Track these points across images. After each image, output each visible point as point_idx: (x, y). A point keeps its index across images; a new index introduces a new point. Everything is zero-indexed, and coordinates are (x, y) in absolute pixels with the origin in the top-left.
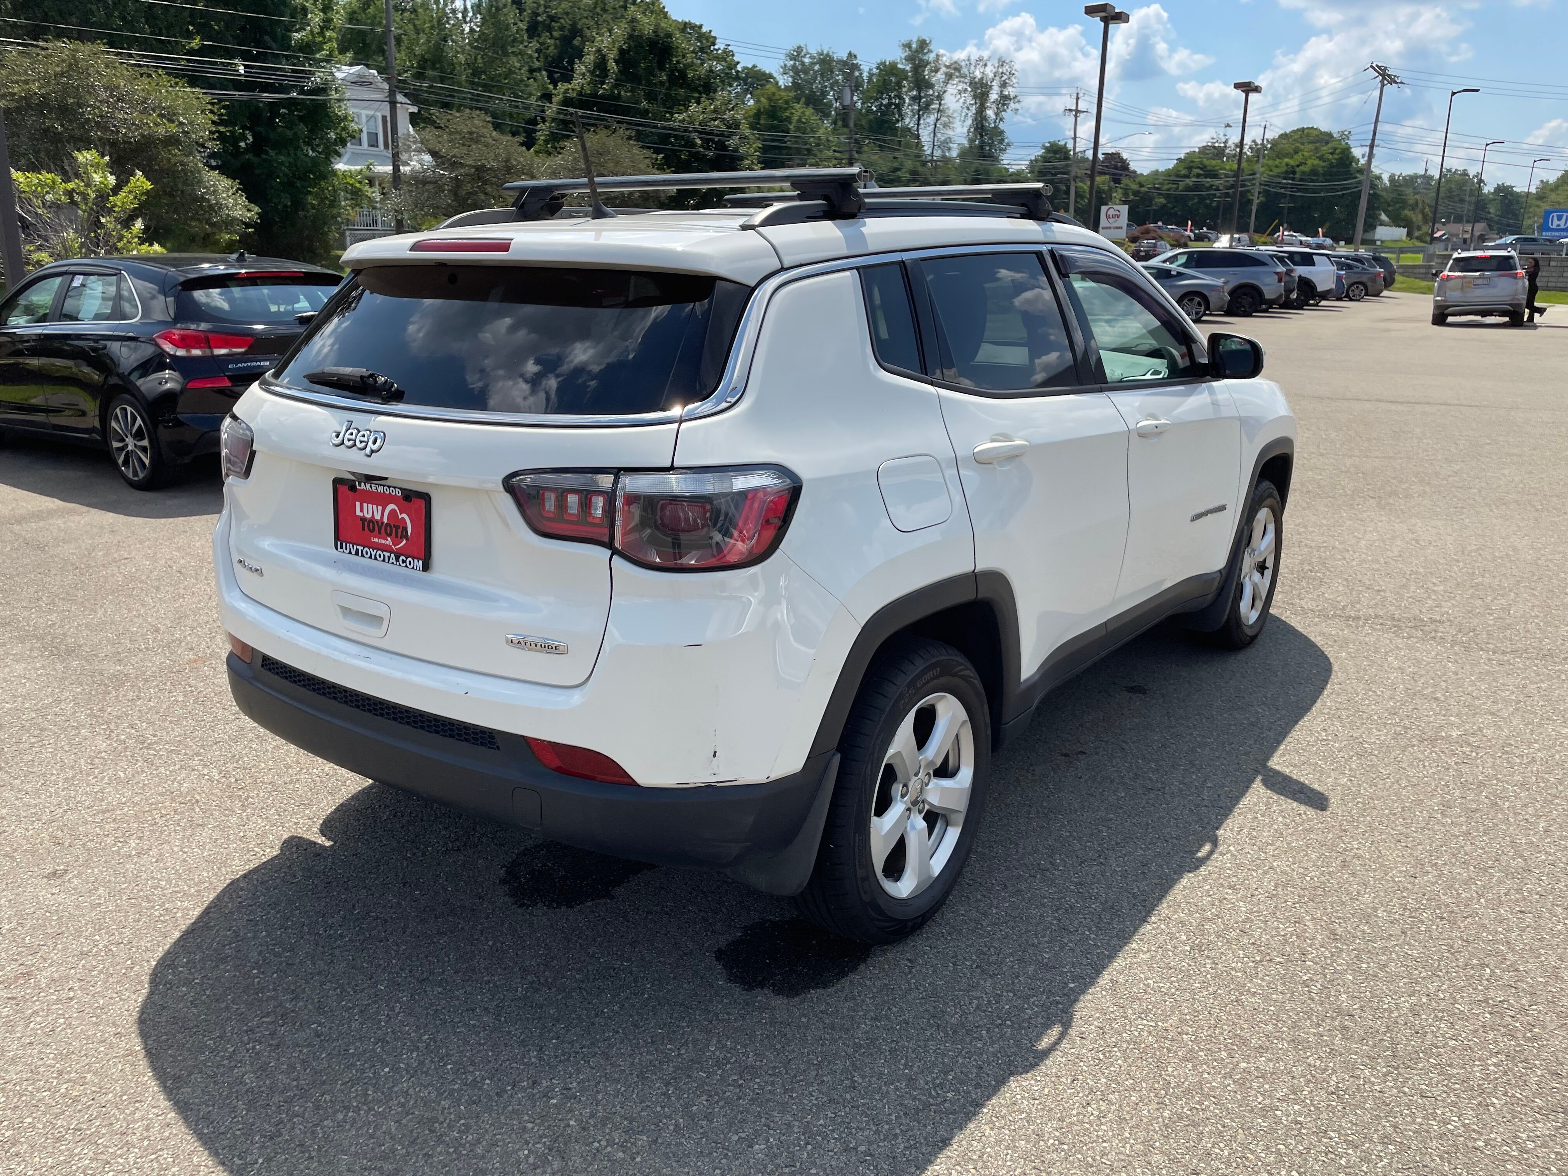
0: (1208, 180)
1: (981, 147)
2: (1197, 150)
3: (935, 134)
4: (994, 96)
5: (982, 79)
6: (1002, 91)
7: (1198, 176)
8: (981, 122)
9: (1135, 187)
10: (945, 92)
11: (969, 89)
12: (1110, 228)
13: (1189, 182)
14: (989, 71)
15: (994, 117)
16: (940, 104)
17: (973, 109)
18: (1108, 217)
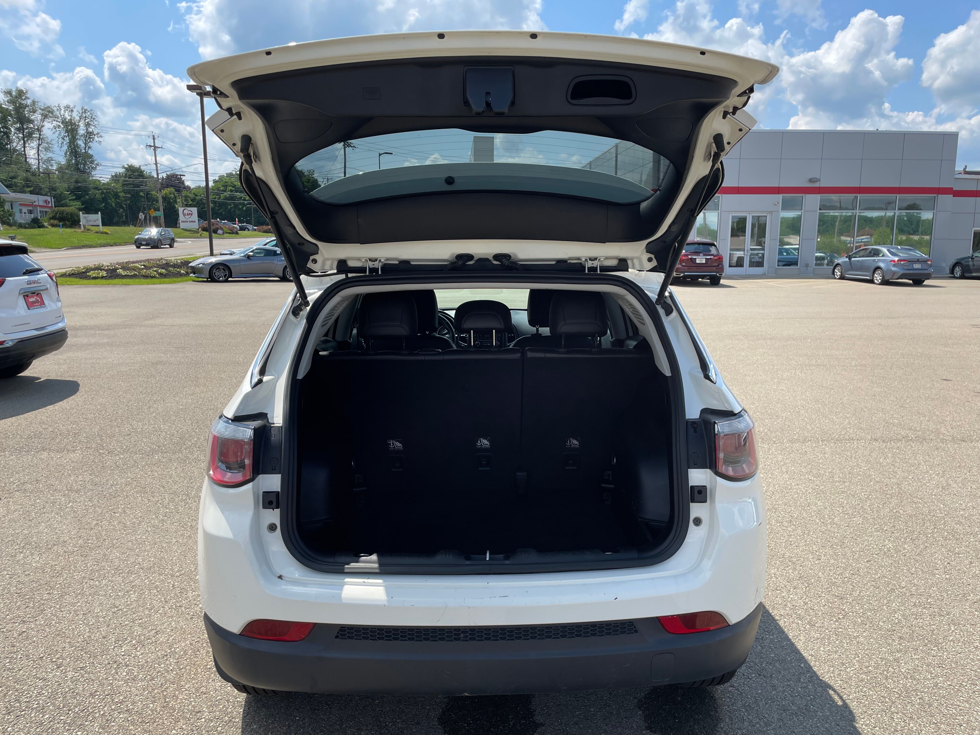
0: (238, 194)
1: (77, 164)
2: (225, 175)
3: (38, 155)
4: (82, 131)
5: (71, 119)
6: (87, 129)
7: (231, 191)
8: (74, 148)
9: (192, 196)
10: (43, 126)
11: (62, 126)
12: (187, 222)
13: (227, 194)
14: (76, 116)
15: (84, 145)
16: (40, 135)
17: (67, 139)
18: (184, 215)
